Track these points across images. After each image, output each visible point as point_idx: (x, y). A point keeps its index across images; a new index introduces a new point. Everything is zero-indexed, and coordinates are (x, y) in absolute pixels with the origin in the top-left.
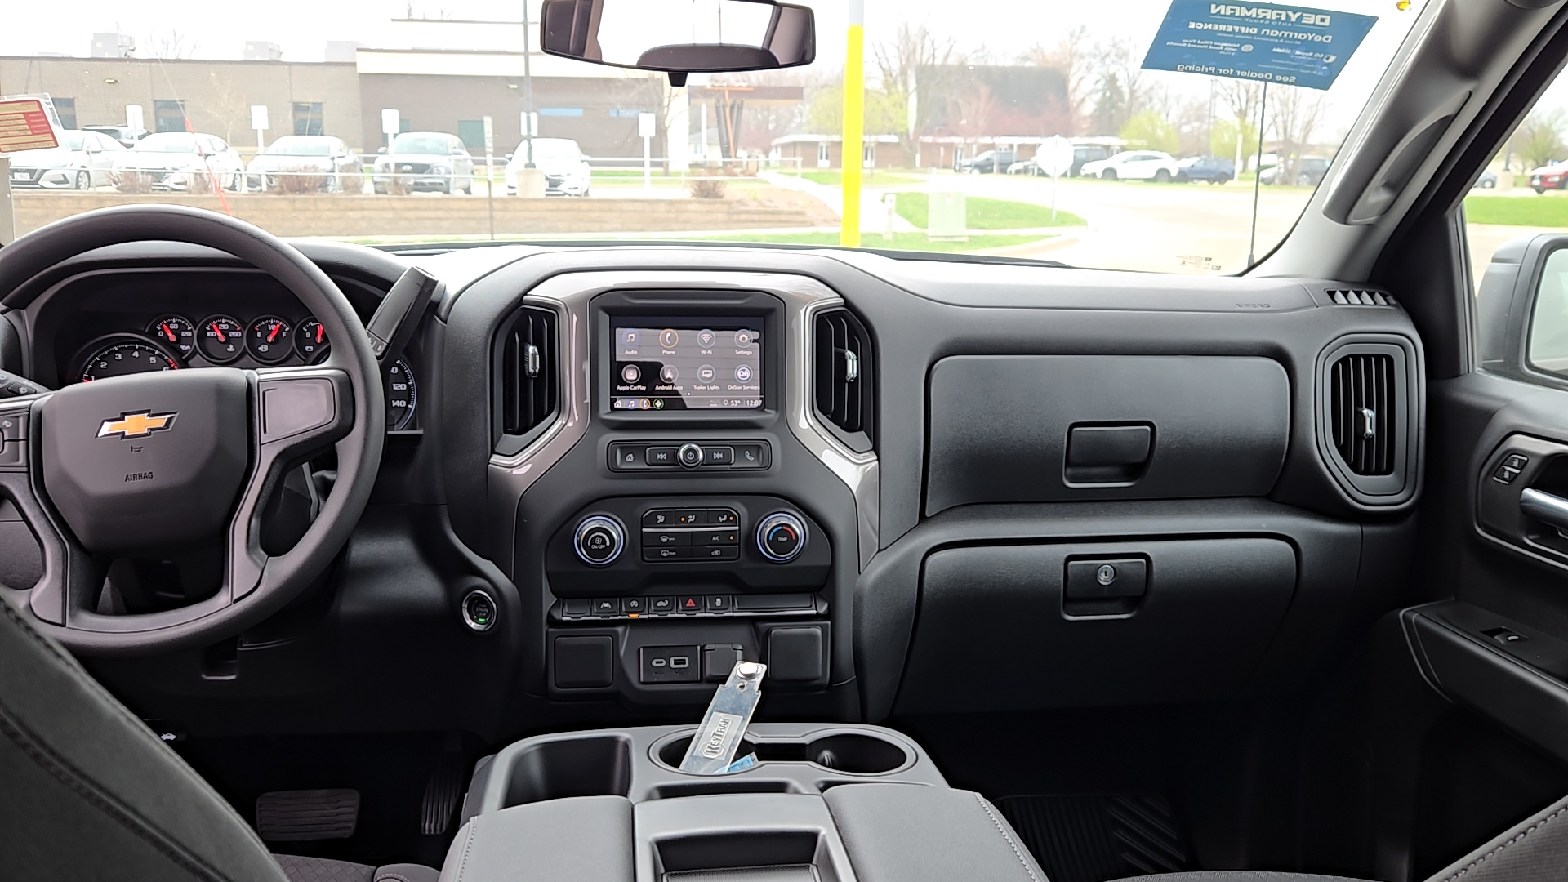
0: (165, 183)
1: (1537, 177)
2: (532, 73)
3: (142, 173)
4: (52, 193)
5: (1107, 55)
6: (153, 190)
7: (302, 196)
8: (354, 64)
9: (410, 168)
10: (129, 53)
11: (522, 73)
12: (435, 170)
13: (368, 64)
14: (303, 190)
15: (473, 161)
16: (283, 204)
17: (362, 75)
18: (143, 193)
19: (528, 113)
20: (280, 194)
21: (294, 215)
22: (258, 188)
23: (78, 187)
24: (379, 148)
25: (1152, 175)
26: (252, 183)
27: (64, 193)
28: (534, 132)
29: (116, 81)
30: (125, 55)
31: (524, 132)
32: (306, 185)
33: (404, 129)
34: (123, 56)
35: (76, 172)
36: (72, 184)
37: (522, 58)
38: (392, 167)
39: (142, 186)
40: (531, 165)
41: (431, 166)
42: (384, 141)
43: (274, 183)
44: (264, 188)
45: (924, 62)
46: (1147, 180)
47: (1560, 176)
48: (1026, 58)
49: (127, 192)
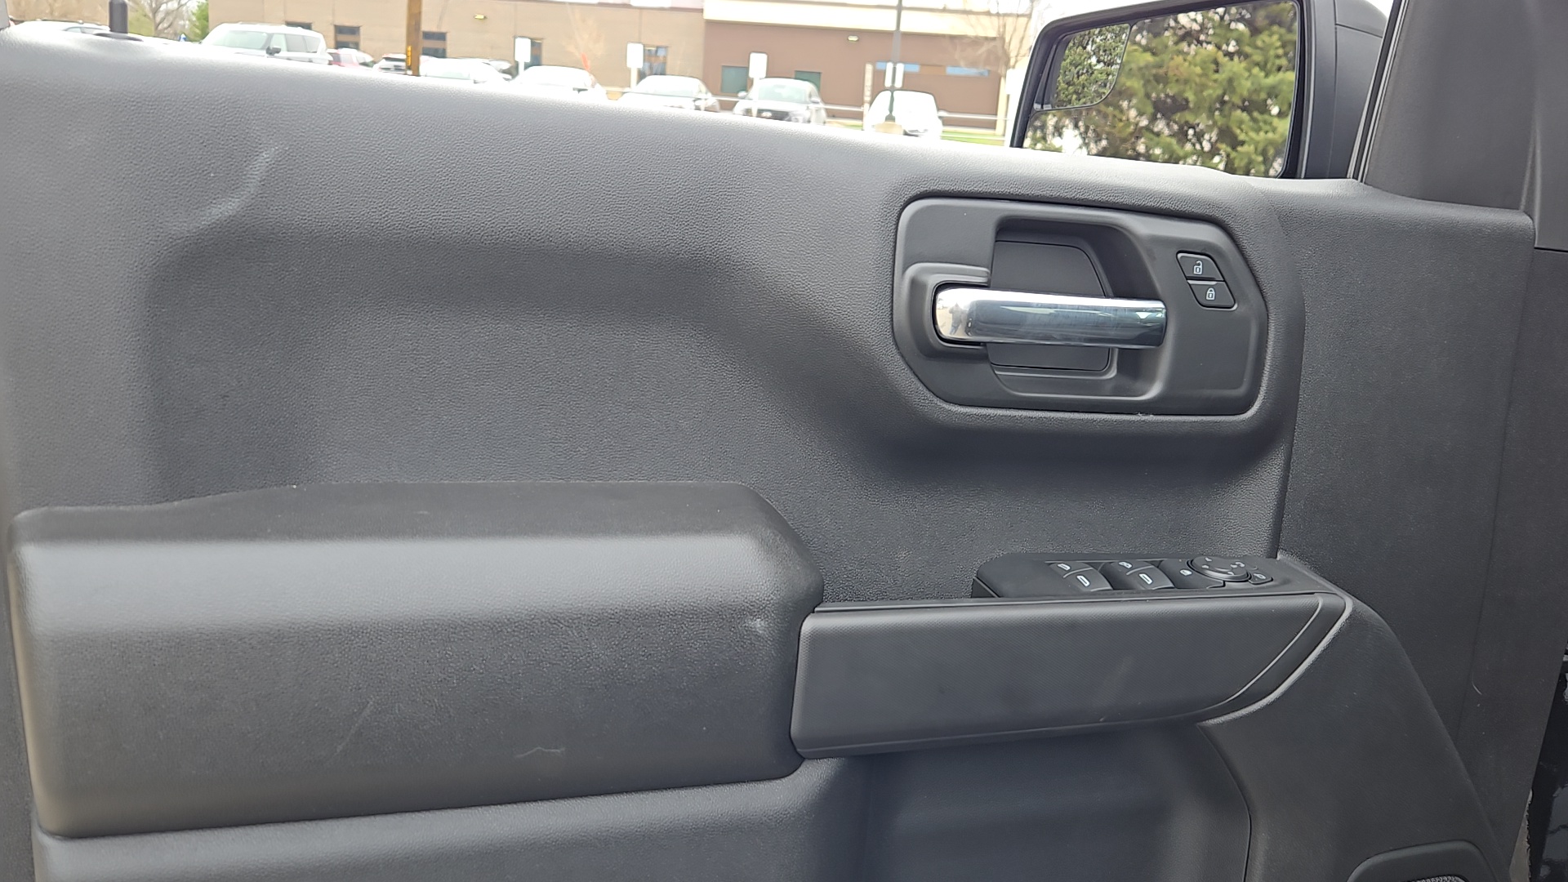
2: (903, 29)
8: (701, 11)
9: (769, 114)
11: (892, 27)
12: (793, 118)
13: (714, 11)
15: (827, 110)
17: (711, 24)
19: (895, 64)
24: (738, 92)
28: (899, 84)
29: (485, 18)
31: (888, 83)
33: (770, 74)
37: (895, 12)
38: (755, 112)
40: (890, 118)
41: (790, 114)
42: (746, 85)
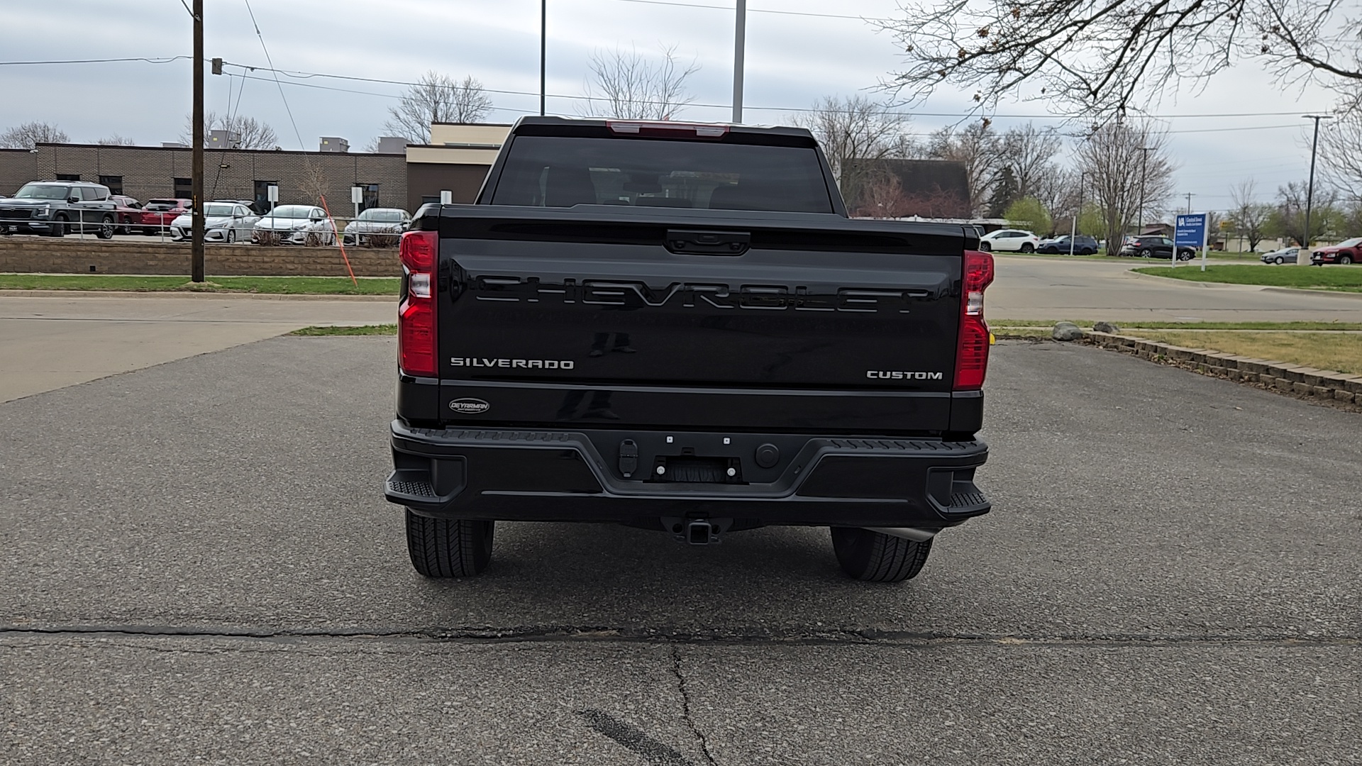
0: (290, 239)
1: (1319, 253)
3: (275, 232)
4: (213, 245)
5: (1004, 153)
6: (281, 244)
7: (384, 249)
8: (405, 156)
10: (237, 145)
13: (413, 156)
14: (384, 246)
16: (371, 255)
17: (408, 163)
18: (275, 245)
20: (368, 248)
21: (379, 262)
22: (352, 244)
23: (228, 241)
25: (1019, 247)
26: (347, 240)
27: (221, 245)
29: (228, 167)
30: (234, 147)
32: (386, 242)
34: (232, 148)
35: (228, 231)
36: (225, 239)
39: (274, 241)
43: (364, 240)
44: (357, 244)
45: (847, 157)
46: (1014, 251)
47: (1336, 253)
48: (936, 154)
49: (265, 245)
